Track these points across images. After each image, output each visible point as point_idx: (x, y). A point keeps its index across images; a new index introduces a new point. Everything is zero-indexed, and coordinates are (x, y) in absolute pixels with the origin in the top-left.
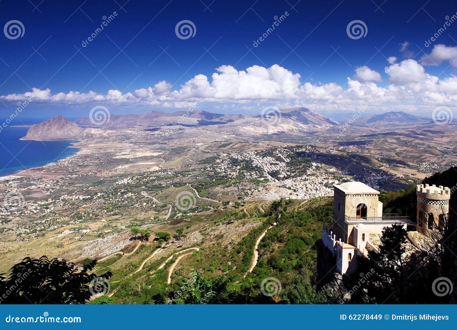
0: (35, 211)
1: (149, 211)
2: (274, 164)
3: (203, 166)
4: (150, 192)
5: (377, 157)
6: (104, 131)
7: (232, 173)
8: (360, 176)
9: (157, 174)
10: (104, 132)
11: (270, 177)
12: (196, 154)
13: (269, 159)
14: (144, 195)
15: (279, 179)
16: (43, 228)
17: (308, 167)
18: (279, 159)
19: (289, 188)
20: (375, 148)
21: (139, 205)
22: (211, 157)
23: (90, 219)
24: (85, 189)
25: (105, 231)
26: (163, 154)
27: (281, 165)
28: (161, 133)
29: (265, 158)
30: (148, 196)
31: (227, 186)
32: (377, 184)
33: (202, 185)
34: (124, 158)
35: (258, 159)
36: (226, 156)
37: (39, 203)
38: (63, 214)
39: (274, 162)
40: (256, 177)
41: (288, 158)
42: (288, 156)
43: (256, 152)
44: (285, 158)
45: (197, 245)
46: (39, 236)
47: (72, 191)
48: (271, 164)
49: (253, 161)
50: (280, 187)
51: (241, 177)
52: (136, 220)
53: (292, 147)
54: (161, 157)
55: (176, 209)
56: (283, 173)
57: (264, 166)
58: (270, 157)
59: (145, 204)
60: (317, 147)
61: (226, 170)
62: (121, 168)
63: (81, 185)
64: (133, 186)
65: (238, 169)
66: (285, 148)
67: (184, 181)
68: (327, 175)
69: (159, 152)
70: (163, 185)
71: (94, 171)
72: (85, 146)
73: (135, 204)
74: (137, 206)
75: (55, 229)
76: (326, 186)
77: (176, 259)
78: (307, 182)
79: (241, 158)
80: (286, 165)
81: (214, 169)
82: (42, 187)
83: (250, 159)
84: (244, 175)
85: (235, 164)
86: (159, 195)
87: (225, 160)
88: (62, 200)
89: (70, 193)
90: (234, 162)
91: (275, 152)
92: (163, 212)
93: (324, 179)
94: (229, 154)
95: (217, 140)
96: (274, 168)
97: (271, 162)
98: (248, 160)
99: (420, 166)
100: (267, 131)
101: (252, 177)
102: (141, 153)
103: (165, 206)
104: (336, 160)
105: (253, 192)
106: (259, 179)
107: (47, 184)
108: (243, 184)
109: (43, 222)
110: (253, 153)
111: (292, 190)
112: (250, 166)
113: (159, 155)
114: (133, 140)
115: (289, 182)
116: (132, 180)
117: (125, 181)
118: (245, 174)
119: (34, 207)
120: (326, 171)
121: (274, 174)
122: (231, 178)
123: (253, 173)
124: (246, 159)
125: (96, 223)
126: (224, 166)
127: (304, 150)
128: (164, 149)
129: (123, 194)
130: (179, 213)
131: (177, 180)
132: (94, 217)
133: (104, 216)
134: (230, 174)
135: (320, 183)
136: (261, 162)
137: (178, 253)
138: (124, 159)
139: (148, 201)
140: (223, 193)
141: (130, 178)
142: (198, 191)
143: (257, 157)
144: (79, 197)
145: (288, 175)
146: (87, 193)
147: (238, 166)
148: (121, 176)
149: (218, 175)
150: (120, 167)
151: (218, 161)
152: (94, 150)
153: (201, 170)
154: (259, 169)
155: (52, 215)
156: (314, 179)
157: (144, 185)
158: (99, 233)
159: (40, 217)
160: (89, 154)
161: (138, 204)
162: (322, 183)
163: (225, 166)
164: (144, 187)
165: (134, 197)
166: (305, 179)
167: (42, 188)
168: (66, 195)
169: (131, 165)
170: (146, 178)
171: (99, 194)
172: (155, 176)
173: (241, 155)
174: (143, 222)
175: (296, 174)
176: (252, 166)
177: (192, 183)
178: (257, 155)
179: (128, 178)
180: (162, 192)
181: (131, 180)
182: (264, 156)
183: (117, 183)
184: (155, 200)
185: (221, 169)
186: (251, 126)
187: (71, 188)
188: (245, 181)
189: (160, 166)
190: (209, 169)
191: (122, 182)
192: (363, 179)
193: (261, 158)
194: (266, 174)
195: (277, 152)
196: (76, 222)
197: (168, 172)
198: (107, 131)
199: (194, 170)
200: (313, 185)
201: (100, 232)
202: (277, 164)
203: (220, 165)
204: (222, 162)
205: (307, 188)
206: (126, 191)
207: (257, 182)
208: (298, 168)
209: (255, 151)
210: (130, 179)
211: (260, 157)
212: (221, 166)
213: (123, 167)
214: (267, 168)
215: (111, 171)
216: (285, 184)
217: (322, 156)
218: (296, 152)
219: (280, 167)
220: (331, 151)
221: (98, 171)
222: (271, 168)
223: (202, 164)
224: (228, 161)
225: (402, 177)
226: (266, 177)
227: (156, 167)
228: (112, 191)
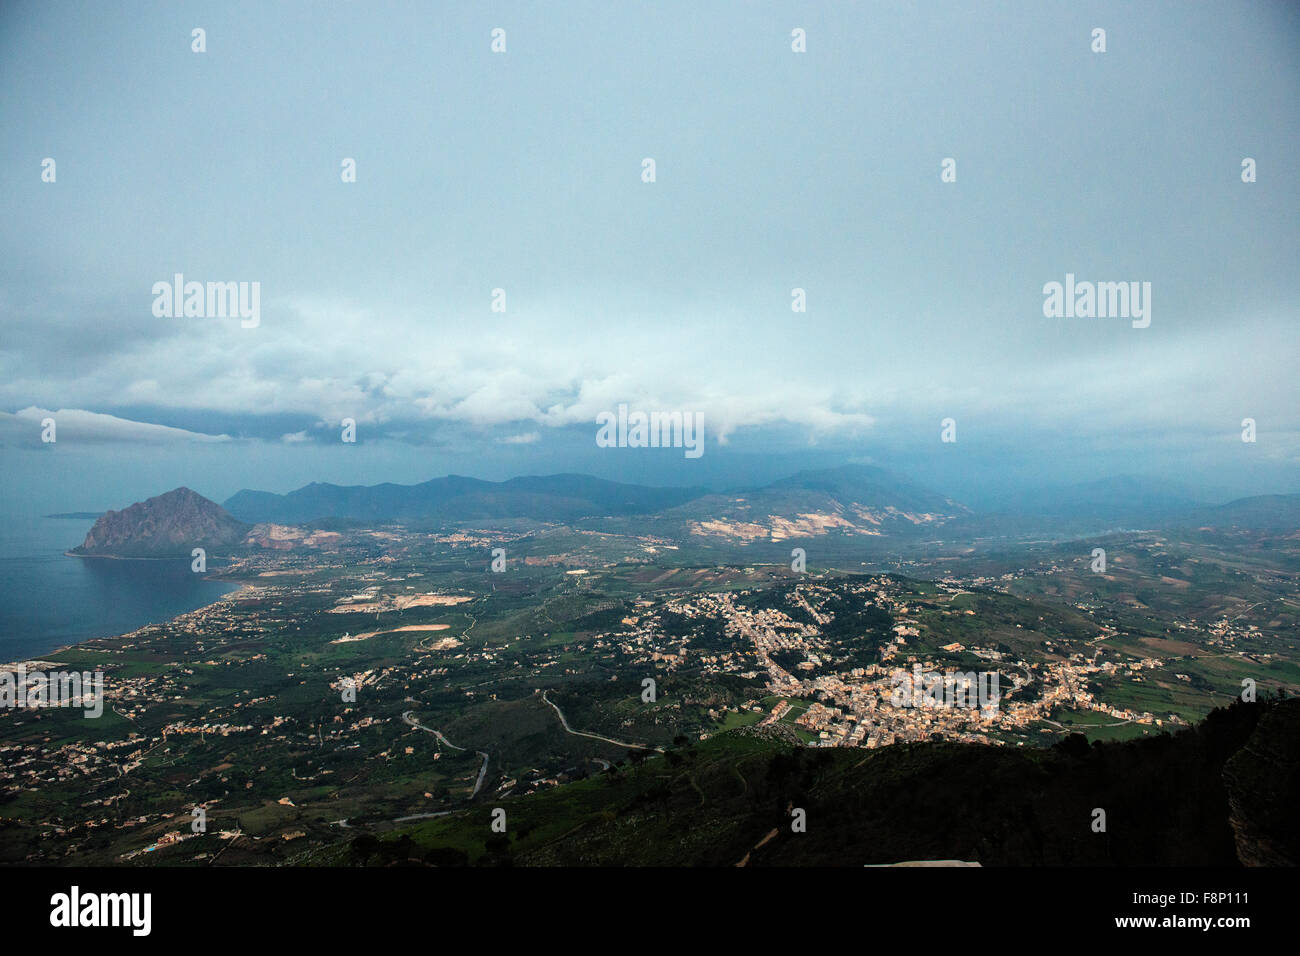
0: (86, 771)
1: (421, 772)
2: (788, 631)
3: (583, 635)
4: (426, 714)
5: (1082, 605)
6: (307, 532)
7: (666, 658)
8: (1035, 666)
9: (450, 660)
10: (308, 537)
11: (774, 669)
12: (566, 602)
13: (774, 615)
14: (409, 722)
15: (800, 675)
16: (105, 821)
17: (883, 638)
18: (801, 616)
19: (830, 703)
21: (391, 755)
22: (608, 610)
23: (245, 798)
24: (240, 704)
25: (286, 834)
26: (472, 601)
27: (805, 633)
28: (470, 539)
29: (761, 611)
32: (1085, 690)
33: (579, 694)
34: (359, 613)
35: (740, 614)
36: (652, 606)
37: (101, 744)
39: (788, 625)
40: (735, 668)
41: (827, 613)
42: (827, 608)
43: (735, 596)
44: (817, 611)
46: (91, 847)
47: (202, 710)
49: (727, 621)
50: (802, 698)
51: (691, 667)
52: (381, 800)
53: (839, 580)
55: (499, 767)
56: (811, 656)
57: (757, 636)
58: (775, 611)
59: (409, 750)
60: (910, 580)
61: (650, 649)
62: (345, 642)
63: (228, 692)
64: (378, 697)
66: (819, 582)
67: (529, 682)
68: (937, 661)
69: (461, 595)
70: (468, 694)
71: (269, 650)
72: (248, 576)
73: (382, 750)
74: (388, 757)
75: (140, 826)
78: (879, 684)
79: (694, 611)
80: (819, 634)
81: (615, 643)
82: (114, 696)
83: (719, 615)
84: (701, 664)
85: (676, 631)
86: (453, 723)
87: (646, 619)
88: (168, 736)
89: (194, 716)
90: (675, 625)
91: (788, 595)
92: (462, 777)
94: (659, 602)
95: (627, 559)
96: (786, 643)
97: (778, 625)
98: (713, 617)
99: (1206, 631)
100: (769, 533)
101: (723, 668)
102: (410, 598)
104: (966, 619)
105: (725, 713)
106: (743, 675)
107: (128, 687)
108: (695, 691)
109: (108, 803)
110: (726, 597)
111: (838, 707)
112: (717, 637)
114: (388, 559)
115: (828, 685)
116: (378, 677)
117: (358, 681)
118: (704, 659)
119: (85, 758)
120: (937, 650)
121: (788, 660)
122: (663, 673)
123: (724, 657)
124: (708, 615)
125: (261, 810)
126: (643, 636)
127: (871, 588)
128: (475, 586)
129: (349, 718)
130: (507, 780)
131: (507, 678)
132: (259, 792)
133: (287, 788)
134: (661, 661)
136: (749, 626)
138: (361, 614)
139: (422, 741)
140: (640, 718)
141: (372, 671)
142: (566, 712)
143: (738, 609)
144: (218, 728)
145: (825, 663)
146: (245, 716)
147: (684, 638)
148: (346, 667)
149: (626, 663)
150: (346, 639)
151: (626, 621)
152: (273, 588)
153: (580, 647)
154: (744, 644)
155: (137, 782)
157: (412, 694)
158: (267, 840)
159: (100, 790)
160: (259, 599)
161: (390, 750)
163: (647, 637)
164: (411, 699)
165: (380, 731)
166: (876, 673)
167: (115, 699)
168: (180, 724)
169: (378, 632)
170: (419, 673)
171: (278, 721)
172: (445, 667)
173: (694, 605)
174: (402, 806)
175: (849, 661)
176: (723, 637)
177: (552, 687)
178: (737, 603)
179: (367, 673)
180: (462, 714)
181: (374, 677)
182: (759, 608)
185: (635, 645)
186: (725, 518)
187: (196, 703)
188: (703, 683)
189: (462, 637)
190: (600, 644)
191: (351, 684)
192: (1045, 673)
193: (749, 614)
194: (763, 660)
195: (797, 594)
197: (484, 654)
198: (316, 532)
199: (560, 648)
201: (273, 838)
202: (794, 631)
203: (633, 634)
204: (639, 624)
206: (358, 710)
207: (736, 686)
208: (856, 642)
209: (734, 592)
210: (371, 675)
211: (747, 610)
212: (635, 637)
213: (356, 639)
214: (765, 643)
215: (317, 653)
216: (818, 691)
217: (926, 606)
218: (849, 596)
219: (804, 639)
220: (950, 590)
221: (281, 650)
222: (777, 641)
223: (582, 629)
224: (655, 622)
225: (1156, 666)
226: (763, 668)
227: (450, 639)
228: (318, 710)
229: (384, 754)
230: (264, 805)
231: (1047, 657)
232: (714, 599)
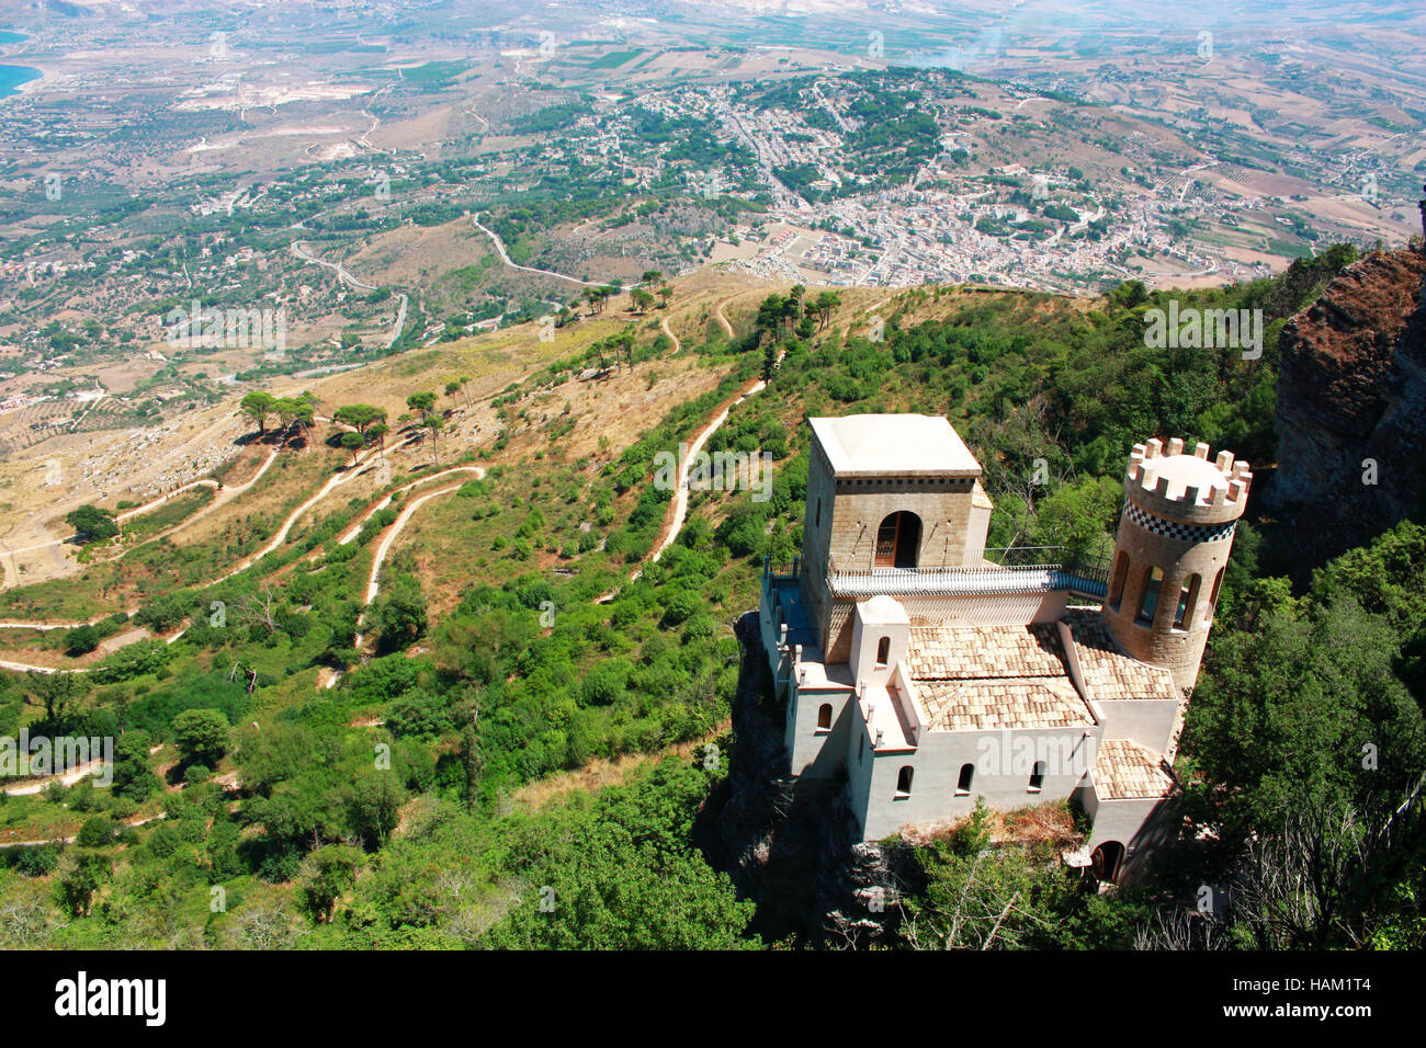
1: (323, 316)
2: (799, 139)
3: (527, 141)
4: (323, 245)
5: (1182, 124)
7: (637, 172)
9: (350, 175)
11: (778, 189)
12: (502, 95)
13: (779, 118)
14: (302, 256)
15: (811, 197)
17: (924, 153)
19: (849, 233)
20: (1181, 92)
21: (284, 296)
22: (559, 108)
23: (102, 351)
24: (73, 236)
25: (161, 395)
26: (372, 94)
27: (824, 143)
29: (767, 112)
30: (316, 261)
31: (614, 221)
32: (1164, 229)
33: (521, 218)
34: (214, 111)
35: (738, 115)
36: (619, 102)
39: (801, 131)
40: (729, 187)
41: (854, 116)
42: (855, 110)
43: (733, 91)
44: (841, 114)
45: (482, 456)
48: (788, 138)
49: (720, 124)
50: (813, 227)
51: (670, 184)
53: (874, 74)
54: (363, 105)
55: (422, 309)
56: (829, 174)
57: (760, 145)
58: (786, 112)
59: (306, 290)
60: (967, 77)
61: (617, 159)
62: (204, 150)
63: (53, 220)
64: (257, 224)
65: (664, 157)
66: (847, 77)
67: (455, 202)
68: (990, 186)
69: (354, 84)
70: (375, 218)
71: (98, 163)
73: (268, 290)
74: (278, 300)
76: (984, 228)
77: (400, 509)
78: (913, 213)
79: (676, 110)
80: (842, 144)
81: (568, 152)
83: (710, 116)
84: (683, 180)
85: (652, 136)
86: (358, 256)
87: (612, 118)
90: (652, 127)
91: (806, 92)
92: (377, 320)
93: (981, 201)
94: (630, 96)
95: (585, 37)
96: (798, 156)
97: (788, 132)
98: (702, 119)
99: (1326, 166)
102: (285, 89)
103: (381, 296)
104: (1032, 132)
105: (713, 244)
106: (738, 196)
108: (675, 217)
111: (858, 239)
112: (705, 145)
113: (359, 95)
114: (249, 34)
115: (847, 211)
116: (252, 196)
117: (228, 203)
118: (688, 174)
120: (991, 171)
121: (797, 178)
122: (633, 191)
124: (695, 115)
125: (126, 366)
126: (608, 143)
127: (915, 87)
129: (219, 252)
130: (435, 325)
131: (427, 197)
132: (118, 344)
133: (154, 338)
134: (630, 176)
135: (961, 218)
136: (749, 131)
137: (410, 486)
138: (219, 112)
139: (319, 279)
140: (602, 249)
141: (244, 190)
142: (505, 242)
143: (737, 108)
144: (50, 268)
145: (846, 183)
146: (82, 250)
147: (662, 145)
148: (208, 184)
149: (584, 178)
150: (202, 147)
151: (585, 121)
152: (89, 76)
153: (521, 156)
154: (739, 158)
156: (942, 200)
157: (300, 218)
158: (139, 401)
160: (71, 91)
161: (280, 291)
162: (970, 219)
163: (612, 143)
164: (299, 226)
165: (263, 265)
166: (910, 198)
169: (246, 135)
170: (306, 191)
171: (129, 256)
172: (340, 183)
173: (676, 101)
174: (303, 357)
175: (878, 181)
176: (713, 145)
177: (486, 208)
179: (238, 193)
180: (369, 243)
181: (247, 197)
182: (765, 108)
183: (195, 209)
184: (343, 275)
185: (595, 154)
188: (685, 205)
189: (361, 143)
190: (549, 153)
191: (217, 206)
193: (750, 115)
194: (766, 177)
195: (816, 90)
196: (51, 363)
197: (393, 165)
199: (494, 157)
200: (934, 224)
201: (145, 399)
202: (810, 140)
203: (594, 140)
204: (603, 126)
205: (912, 233)
206: (232, 240)
207: (727, 210)
208: (888, 158)
209: (730, 85)
210: (243, 194)
211: (748, 109)
212: (595, 144)
213: (217, 147)
214: (769, 154)
215: (167, 165)
216: (834, 219)
217: (983, 113)
218: (887, 96)
219: (820, 150)
220: (1019, 94)
221: (116, 163)
222: (785, 152)
223: (524, 133)
224: (624, 123)
225: (1256, 205)
226: (766, 188)
227: (346, 146)
228: (179, 241)
229: (273, 294)
230: (127, 360)
231: (1127, 188)
232: (705, 93)
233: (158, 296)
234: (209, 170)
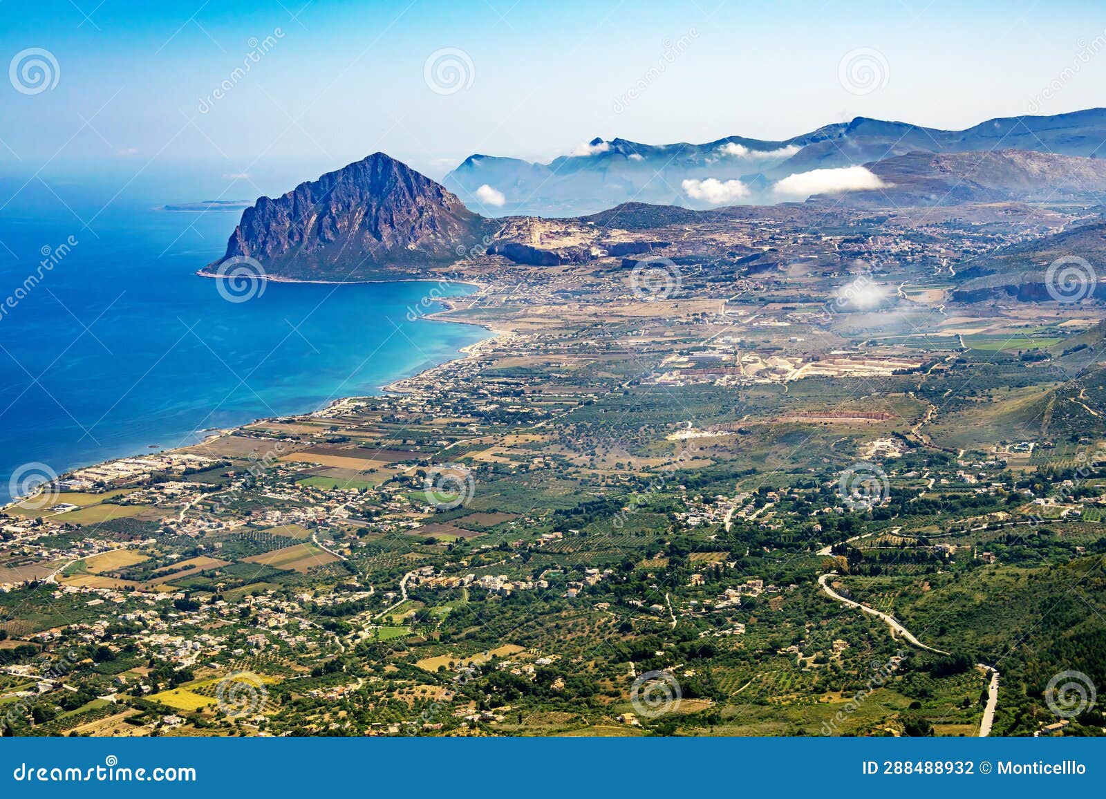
0: (290, 642)
4: (863, 583)
6: (596, 233)
9: (894, 481)
10: (598, 243)
14: (832, 594)
23: (555, 706)
24: (520, 542)
26: (922, 370)
30: (856, 605)
37: (306, 598)
38: (421, 664)
54: (910, 385)
63: (495, 519)
64: (765, 543)
71: (555, 449)
73: (784, 642)
74: (800, 657)
82: (312, 518)
86: (918, 603)
88: (410, 591)
89: (447, 560)
102: (797, 361)
103: (956, 666)
107: (332, 503)
113: (904, 372)
119: (283, 620)
129: (715, 581)
138: (709, 388)
139: (861, 632)
141: (747, 495)
146: (532, 562)
148: (698, 485)
150: (688, 434)
157: (827, 541)
159: (315, 674)
161: (803, 645)
164: (826, 551)
165: (776, 604)
167: (314, 523)
171: (593, 576)
179: (739, 499)
180: (933, 586)
183: (680, 517)
184: (896, 628)
187: (446, 536)
189: (911, 438)
196: (490, 714)
197: (960, 473)
198: (612, 233)
206: (732, 565)
210: (746, 502)
213: (707, 435)
215: (641, 456)
227: (888, 443)
228: (660, 562)
230: (592, 723)
233: (630, 637)
234: (696, 465)
